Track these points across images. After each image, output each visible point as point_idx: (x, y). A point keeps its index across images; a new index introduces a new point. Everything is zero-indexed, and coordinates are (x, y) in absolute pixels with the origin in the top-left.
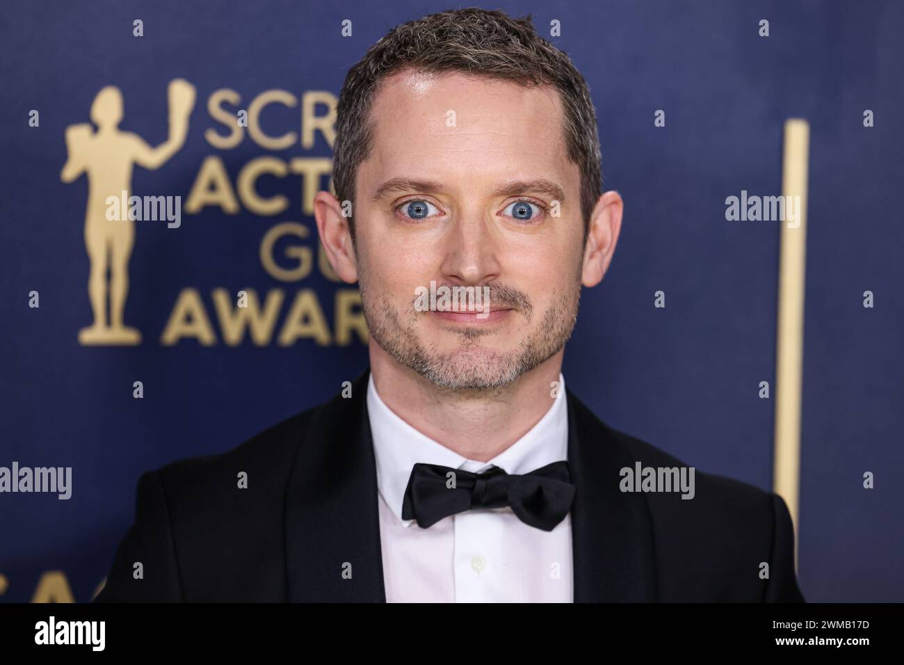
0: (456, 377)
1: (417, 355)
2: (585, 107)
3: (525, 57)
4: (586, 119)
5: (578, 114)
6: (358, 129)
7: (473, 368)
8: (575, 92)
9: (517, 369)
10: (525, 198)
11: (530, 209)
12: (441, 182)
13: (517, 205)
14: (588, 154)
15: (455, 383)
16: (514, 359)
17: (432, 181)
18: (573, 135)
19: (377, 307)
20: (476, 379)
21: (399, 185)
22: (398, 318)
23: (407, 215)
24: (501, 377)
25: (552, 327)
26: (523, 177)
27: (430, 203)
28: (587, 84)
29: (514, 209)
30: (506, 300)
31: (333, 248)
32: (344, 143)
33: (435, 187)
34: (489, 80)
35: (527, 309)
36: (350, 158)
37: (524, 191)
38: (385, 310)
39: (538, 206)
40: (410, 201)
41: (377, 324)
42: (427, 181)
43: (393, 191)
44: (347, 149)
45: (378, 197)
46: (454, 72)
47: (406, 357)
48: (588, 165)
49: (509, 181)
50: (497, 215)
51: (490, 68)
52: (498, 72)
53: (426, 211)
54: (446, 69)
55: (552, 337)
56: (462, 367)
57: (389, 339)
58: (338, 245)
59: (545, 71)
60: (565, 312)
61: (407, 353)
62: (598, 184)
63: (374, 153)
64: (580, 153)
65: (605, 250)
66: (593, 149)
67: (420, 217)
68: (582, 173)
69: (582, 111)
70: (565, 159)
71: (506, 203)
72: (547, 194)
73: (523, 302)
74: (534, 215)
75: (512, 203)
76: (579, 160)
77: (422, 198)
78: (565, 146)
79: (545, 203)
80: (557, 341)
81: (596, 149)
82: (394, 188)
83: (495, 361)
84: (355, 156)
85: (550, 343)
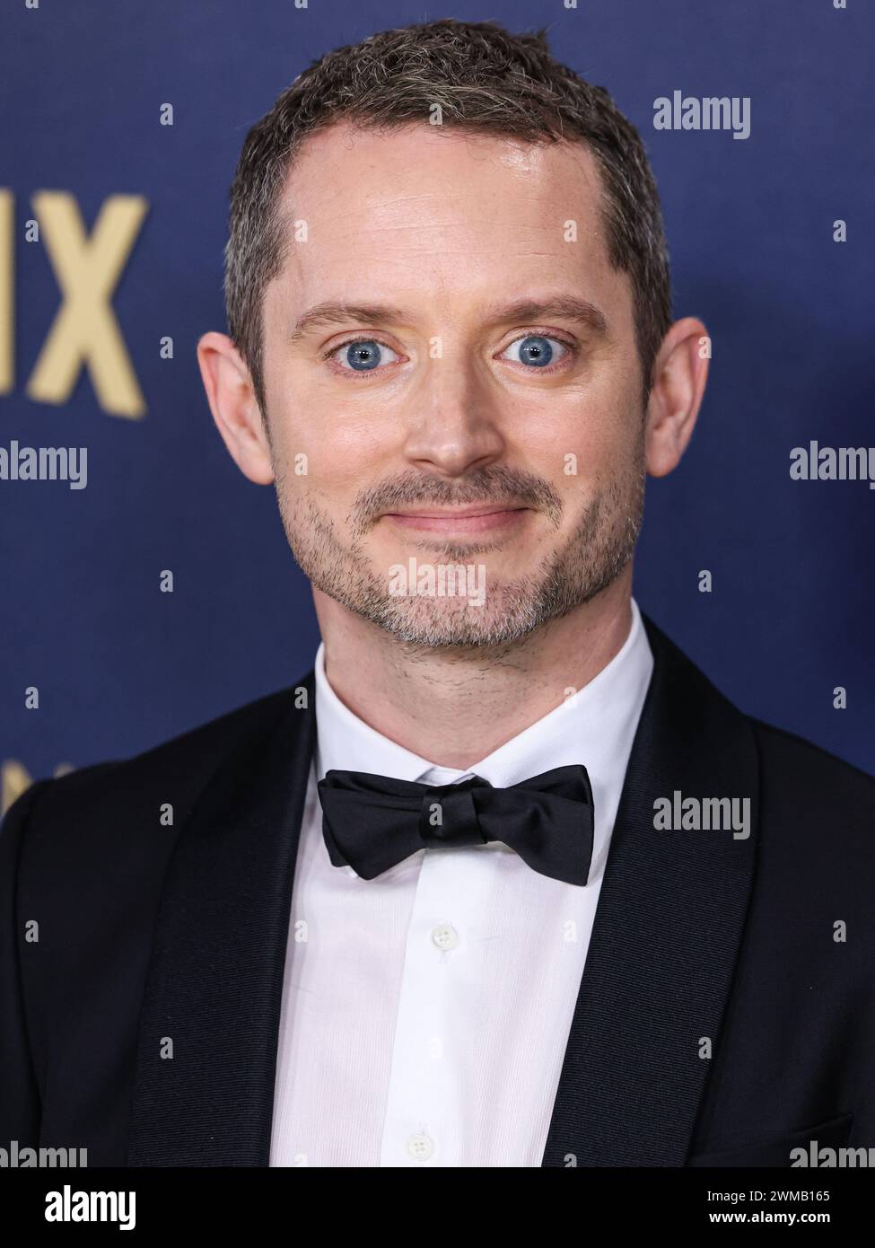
0: (435, 623)
1: (370, 589)
2: (639, 176)
3: (535, 97)
4: (639, 196)
5: (626, 190)
6: (263, 226)
7: (462, 609)
8: (621, 152)
9: (535, 606)
10: (540, 330)
11: (548, 347)
12: (399, 306)
13: (527, 342)
14: (646, 254)
15: (433, 634)
16: (530, 590)
17: (385, 305)
18: (618, 224)
19: (300, 518)
20: (468, 627)
21: (330, 313)
22: (335, 532)
23: (346, 365)
24: (509, 620)
25: (594, 535)
26: (536, 293)
27: (383, 344)
28: (642, 140)
29: (522, 347)
30: (515, 493)
31: (234, 427)
32: (242, 251)
33: (388, 316)
34: (474, 136)
35: (552, 507)
36: (253, 276)
37: (536, 316)
38: (313, 519)
39: (562, 342)
40: (350, 342)
41: (304, 547)
42: (378, 304)
43: (320, 324)
44: (248, 261)
45: (297, 336)
46: (416, 124)
47: (354, 596)
48: (647, 274)
49: (513, 299)
50: (494, 358)
51: (474, 115)
52: (487, 123)
53: (377, 355)
54: (401, 120)
55: (593, 553)
56: (444, 605)
57: (325, 567)
58: (243, 422)
59: (569, 118)
60: (616, 512)
61: (356, 589)
62: (664, 305)
63: (289, 265)
64: (631, 254)
65: (681, 415)
66: (654, 246)
67: (368, 368)
68: (636, 288)
69: (632, 184)
70: (605, 264)
71: (510, 337)
72: (575, 320)
73: (545, 496)
74: (555, 359)
75: (518, 339)
76: (630, 265)
77: (368, 336)
78: (605, 242)
79: (574, 337)
80: (602, 559)
81: (659, 247)
82: (323, 319)
83: (499, 595)
84: (259, 271)
85: (589, 563)
